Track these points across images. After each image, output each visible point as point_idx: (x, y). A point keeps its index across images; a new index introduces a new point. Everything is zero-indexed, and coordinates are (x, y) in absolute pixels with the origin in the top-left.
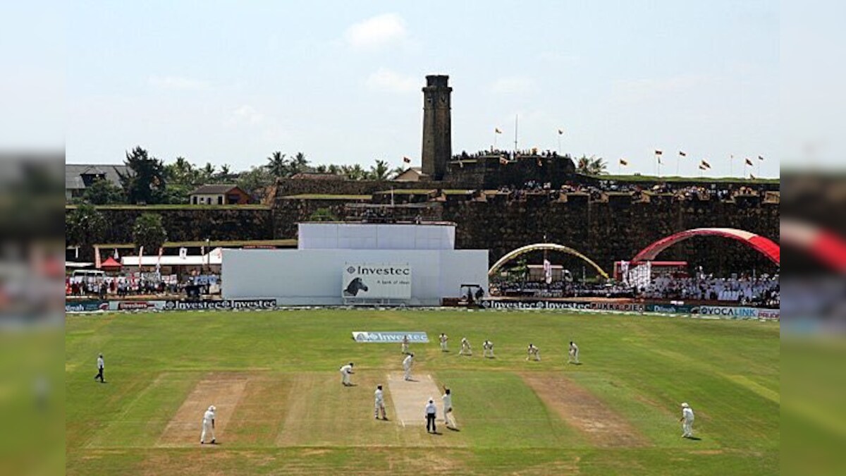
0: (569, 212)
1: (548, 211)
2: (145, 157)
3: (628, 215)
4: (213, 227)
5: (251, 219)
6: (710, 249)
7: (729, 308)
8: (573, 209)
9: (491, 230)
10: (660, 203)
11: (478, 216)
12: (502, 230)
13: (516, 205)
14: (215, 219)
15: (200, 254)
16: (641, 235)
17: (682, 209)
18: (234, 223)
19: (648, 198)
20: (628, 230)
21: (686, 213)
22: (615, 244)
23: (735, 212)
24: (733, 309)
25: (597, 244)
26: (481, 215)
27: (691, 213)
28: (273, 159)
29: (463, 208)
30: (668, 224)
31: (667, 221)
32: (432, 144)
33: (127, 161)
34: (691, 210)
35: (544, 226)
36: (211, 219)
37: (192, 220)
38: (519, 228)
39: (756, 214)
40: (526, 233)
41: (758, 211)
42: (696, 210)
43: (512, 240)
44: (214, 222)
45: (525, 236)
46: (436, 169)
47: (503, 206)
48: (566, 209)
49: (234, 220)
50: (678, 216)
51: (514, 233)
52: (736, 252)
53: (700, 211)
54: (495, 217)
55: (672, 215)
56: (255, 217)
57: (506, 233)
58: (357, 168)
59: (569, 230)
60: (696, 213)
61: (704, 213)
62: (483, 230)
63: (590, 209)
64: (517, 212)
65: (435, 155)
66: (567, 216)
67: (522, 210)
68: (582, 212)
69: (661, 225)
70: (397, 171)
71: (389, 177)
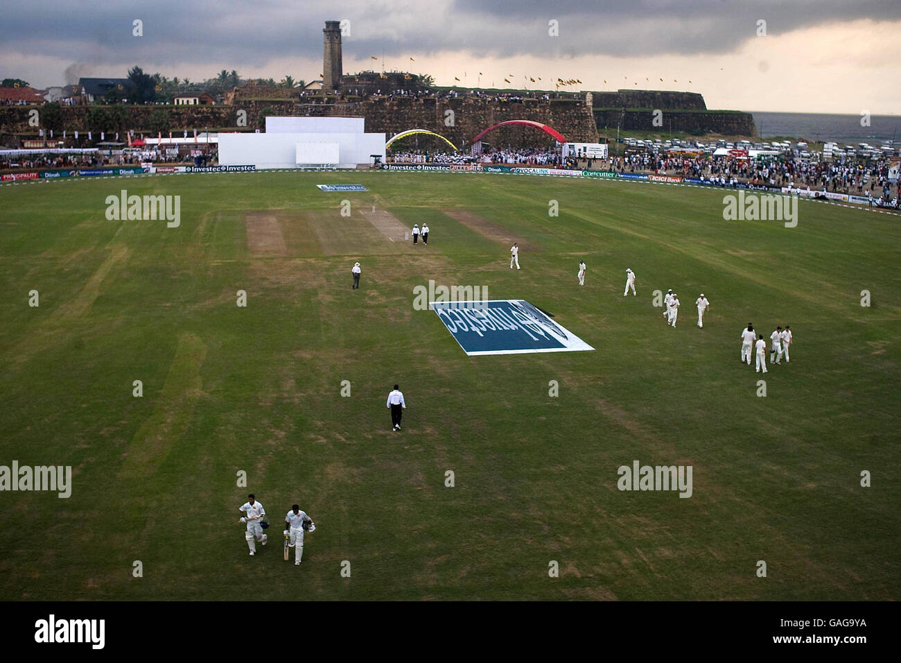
0: (425, 110)
1: (412, 109)
2: (141, 73)
3: (461, 112)
4: (196, 119)
5: (219, 114)
6: (509, 133)
7: (533, 169)
8: (427, 108)
9: (376, 121)
10: (480, 104)
11: (368, 112)
12: (383, 120)
13: (392, 105)
14: (197, 114)
15: (193, 137)
16: (468, 124)
17: (493, 109)
18: (209, 117)
19: (472, 101)
20: (461, 121)
21: (495, 111)
22: (453, 130)
23: (524, 111)
24: (535, 169)
25: (442, 130)
26: (370, 111)
27: (498, 111)
28: (221, 74)
29: (358, 107)
30: (484, 117)
31: (484, 115)
32: (330, 66)
33: (129, 76)
34: (498, 109)
35: (409, 118)
36: (194, 114)
37: (182, 114)
38: (394, 119)
39: (537, 112)
40: (398, 123)
41: (538, 110)
42: (501, 108)
43: (390, 127)
44: (195, 116)
45: (398, 125)
46: (333, 81)
47: (383, 105)
48: (423, 108)
49: (208, 115)
50: (490, 113)
51: (391, 123)
52: (524, 135)
53: (504, 109)
54: (379, 112)
55: (487, 112)
56: (222, 113)
57: (386, 122)
58: (272, 80)
59: (425, 121)
60: (501, 111)
61: (506, 111)
62: (372, 121)
63: (437, 108)
64: (393, 109)
65: (332, 73)
66: (423, 112)
67: (395, 108)
68: (431, 110)
69: (481, 118)
70: (299, 83)
71: (296, 86)
